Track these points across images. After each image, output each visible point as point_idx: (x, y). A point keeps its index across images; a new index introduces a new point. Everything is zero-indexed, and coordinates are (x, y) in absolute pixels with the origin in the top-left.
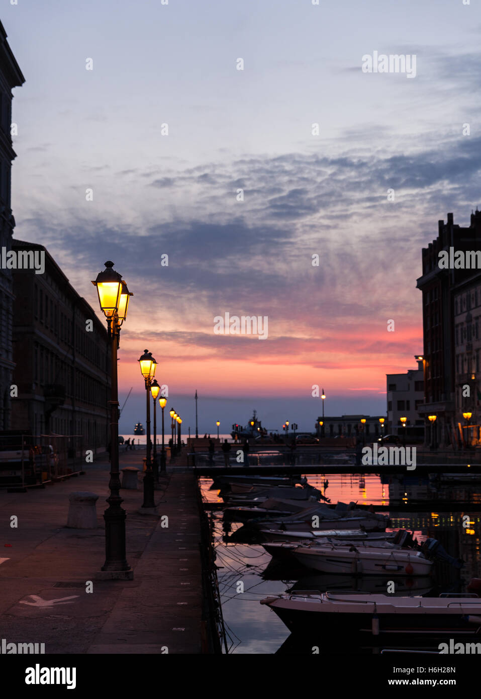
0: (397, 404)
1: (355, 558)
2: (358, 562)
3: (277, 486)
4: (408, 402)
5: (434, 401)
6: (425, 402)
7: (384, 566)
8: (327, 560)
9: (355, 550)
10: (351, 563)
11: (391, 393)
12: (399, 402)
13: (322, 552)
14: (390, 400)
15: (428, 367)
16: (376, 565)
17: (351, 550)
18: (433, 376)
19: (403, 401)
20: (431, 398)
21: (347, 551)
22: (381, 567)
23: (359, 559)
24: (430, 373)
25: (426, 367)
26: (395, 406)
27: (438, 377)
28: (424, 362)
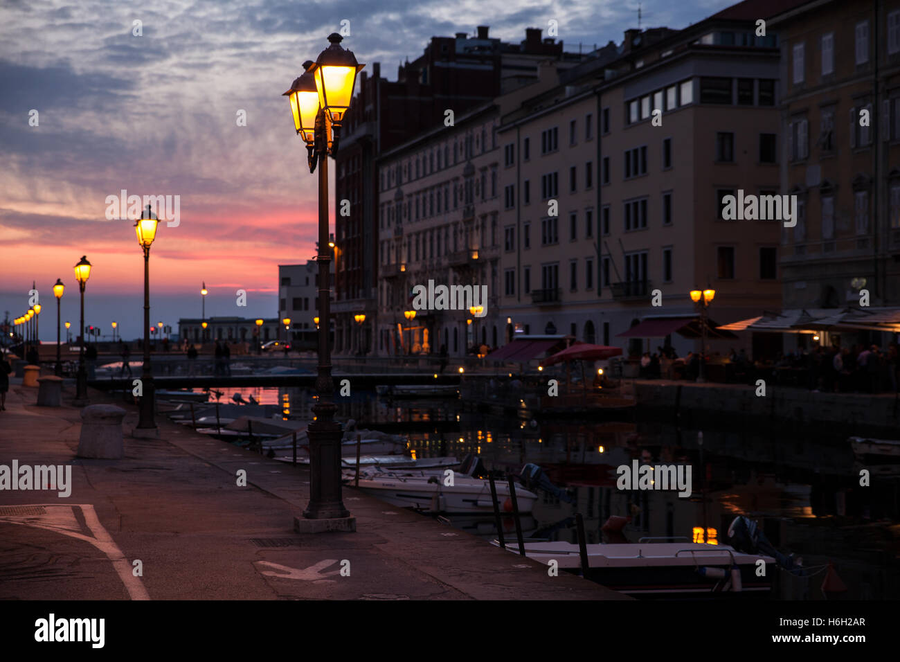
0: (291, 302)
1: (436, 492)
2: (441, 497)
3: (202, 402)
4: (307, 300)
5: (348, 297)
6: (336, 298)
7: (475, 503)
8: (398, 495)
9: (436, 481)
10: (430, 498)
11: (285, 289)
12: (295, 300)
13: (391, 485)
14: (283, 297)
15: (341, 256)
16: (464, 501)
17: (430, 481)
18: (347, 266)
19: (300, 299)
20: (344, 294)
21: (425, 483)
22: (471, 504)
23: (441, 494)
24: (343, 263)
25: (338, 256)
26: (289, 304)
27: (355, 269)
28: (336, 249)
